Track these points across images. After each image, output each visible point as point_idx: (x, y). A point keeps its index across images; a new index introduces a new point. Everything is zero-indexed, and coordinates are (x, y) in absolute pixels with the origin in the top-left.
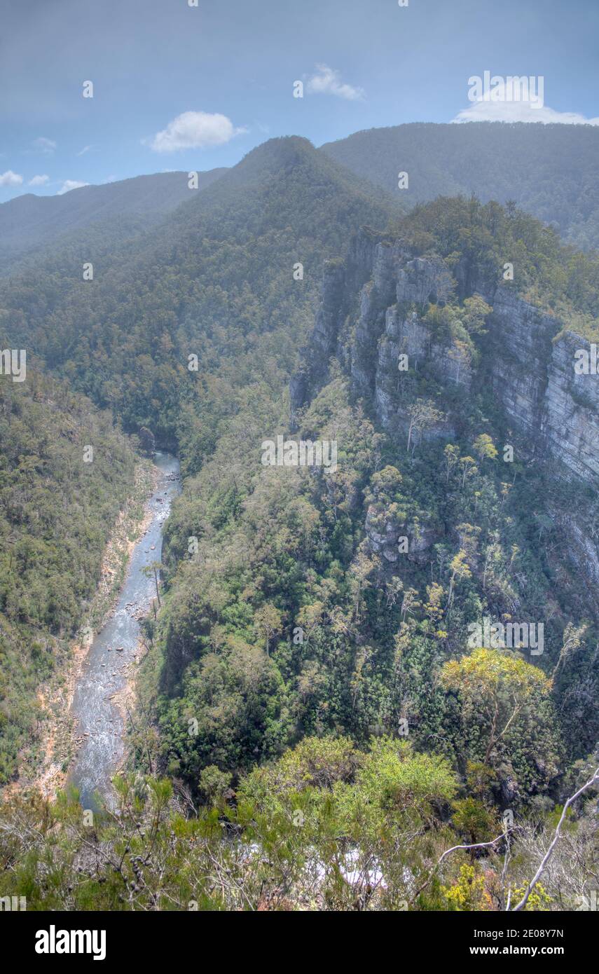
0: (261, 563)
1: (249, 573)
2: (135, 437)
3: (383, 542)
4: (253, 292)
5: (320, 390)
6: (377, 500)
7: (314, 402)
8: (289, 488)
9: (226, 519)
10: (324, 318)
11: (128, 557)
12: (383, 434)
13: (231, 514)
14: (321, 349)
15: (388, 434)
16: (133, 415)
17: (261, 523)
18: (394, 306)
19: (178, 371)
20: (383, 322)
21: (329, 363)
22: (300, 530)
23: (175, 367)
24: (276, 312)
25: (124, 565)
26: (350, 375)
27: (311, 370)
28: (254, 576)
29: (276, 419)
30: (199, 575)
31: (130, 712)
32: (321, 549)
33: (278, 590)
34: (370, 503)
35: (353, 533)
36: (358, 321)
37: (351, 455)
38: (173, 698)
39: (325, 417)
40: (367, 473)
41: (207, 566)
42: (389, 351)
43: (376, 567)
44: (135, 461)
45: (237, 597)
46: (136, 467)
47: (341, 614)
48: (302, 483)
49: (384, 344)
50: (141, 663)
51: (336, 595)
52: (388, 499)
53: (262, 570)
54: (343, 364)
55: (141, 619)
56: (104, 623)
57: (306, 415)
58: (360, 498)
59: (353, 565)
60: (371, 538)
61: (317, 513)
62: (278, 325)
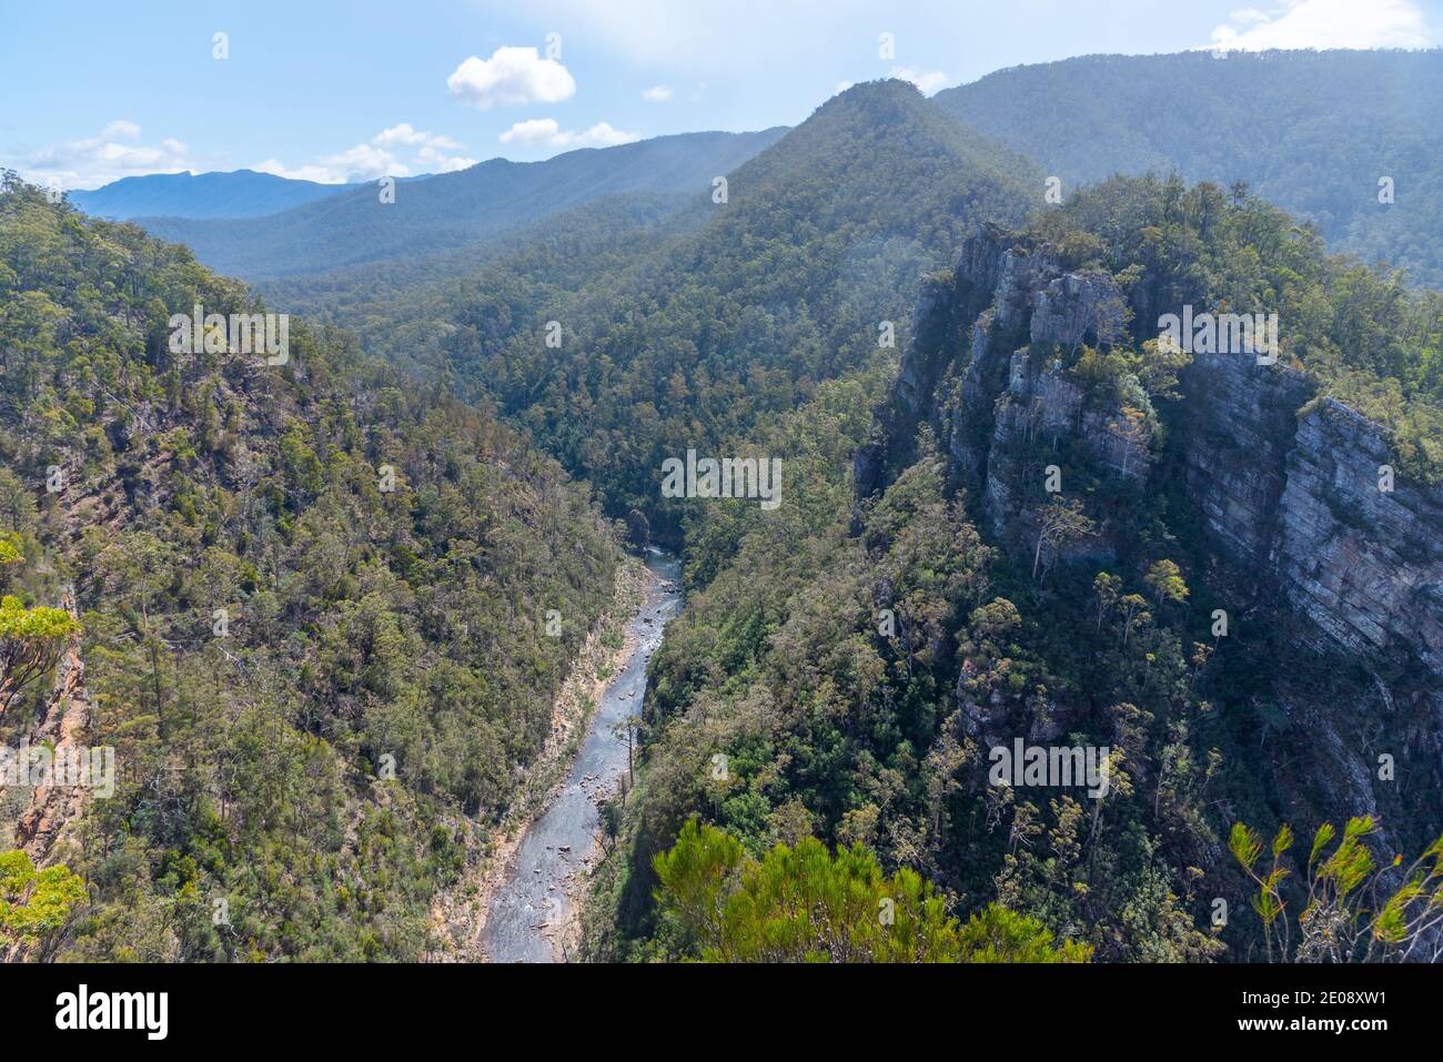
0: (788, 734)
1: (769, 747)
2: (621, 523)
3: (984, 719)
4: (811, 317)
5: (900, 473)
6: (977, 651)
7: (890, 489)
8: (841, 620)
9: (743, 658)
10: (916, 362)
11: (592, 704)
12: (995, 549)
13: (751, 652)
14: (907, 408)
15: (1002, 549)
16: (622, 490)
17: (793, 670)
18: (1025, 349)
19: (692, 430)
20: (1006, 372)
21: (917, 432)
22: (853, 687)
23: (688, 424)
24: (844, 349)
25: (586, 715)
26: (948, 452)
27: (890, 440)
28: (776, 753)
29: (832, 512)
30: (693, 742)
31: (568, 953)
32: (884, 721)
33: (811, 780)
34: (965, 655)
35: (937, 701)
36: (966, 370)
37: (942, 576)
38: (636, 938)
39: (904, 515)
40: (964, 607)
41: (706, 730)
42: (1012, 418)
43: (971, 758)
44: (618, 559)
45: (748, 784)
46: (618, 569)
47: (908, 831)
48: (861, 614)
49: (1003, 408)
50: (594, 873)
51: (903, 798)
52: (996, 651)
53: (790, 744)
54: (938, 435)
55: (601, 803)
56: (546, 804)
57: (876, 510)
58: (950, 645)
59: (933, 753)
60: (965, 712)
61: (881, 663)
62: (847, 370)
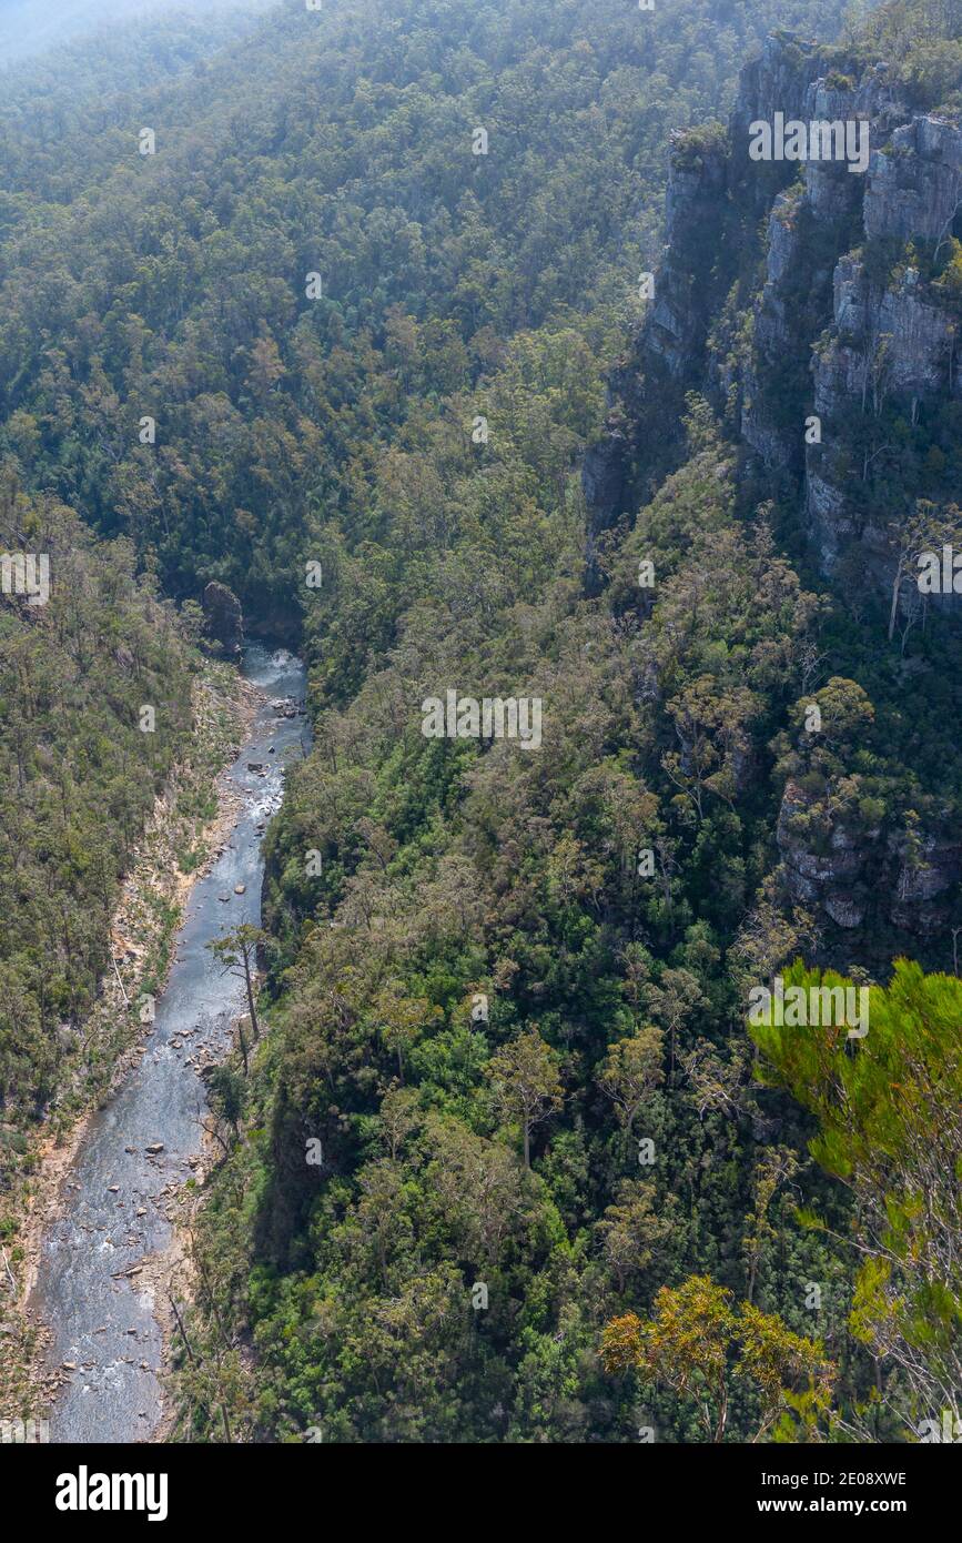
0: (510, 928)
1: (479, 953)
2: (192, 607)
3: (823, 875)
4: (487, 222)
5: (660, 483)
6: (806, 768)
7: (646, 512)
8: (580, 737)
9: (422, 815)
10: (673, 290)
11: (176, 913)
12: (826, 597)
13: (435, 803)
14: (661, 369)
15: (838, 595)
16: (187, 550)
17: (508, 825)
18: (856, 253)
19: (299, 436)
20: (827, 296)
21: (685, 409)
22: (609, 844)
23: (291, 426)
24: (549, 274)
25: (167, 933)
26: (739, 440)
27: (638, 428)
28: (490, 961)
29: (550, 558)
30: (352, 958)
31: (180, 1308)
32: (662, 894)
33: (551, 999)
34: (787, 774)
35: (746, 853)
36: (760, 296)
37: (741, 650)
38: (288, 1274)
39: (671, 553)
40: (780, 697)
41: (374, 936)
42: (841, 373)
43: (806, 940)
44: (193, 669)
45: (448, 1014)
46: (196, 683)
47: (714, 1061)
48: (612, 724)
49: (826, 357)
50: (208, 1182)
51: (700, 1011)
52: (836, 765)
53: (512, 945)
54: (719, 413)
55: (208, 1070)
56: (115, 1082)
57: (624, 549)
58: (763, 760)
59: (745, 936)
60: (792, 866)
61: (651, 801)
62: (555, 311)
